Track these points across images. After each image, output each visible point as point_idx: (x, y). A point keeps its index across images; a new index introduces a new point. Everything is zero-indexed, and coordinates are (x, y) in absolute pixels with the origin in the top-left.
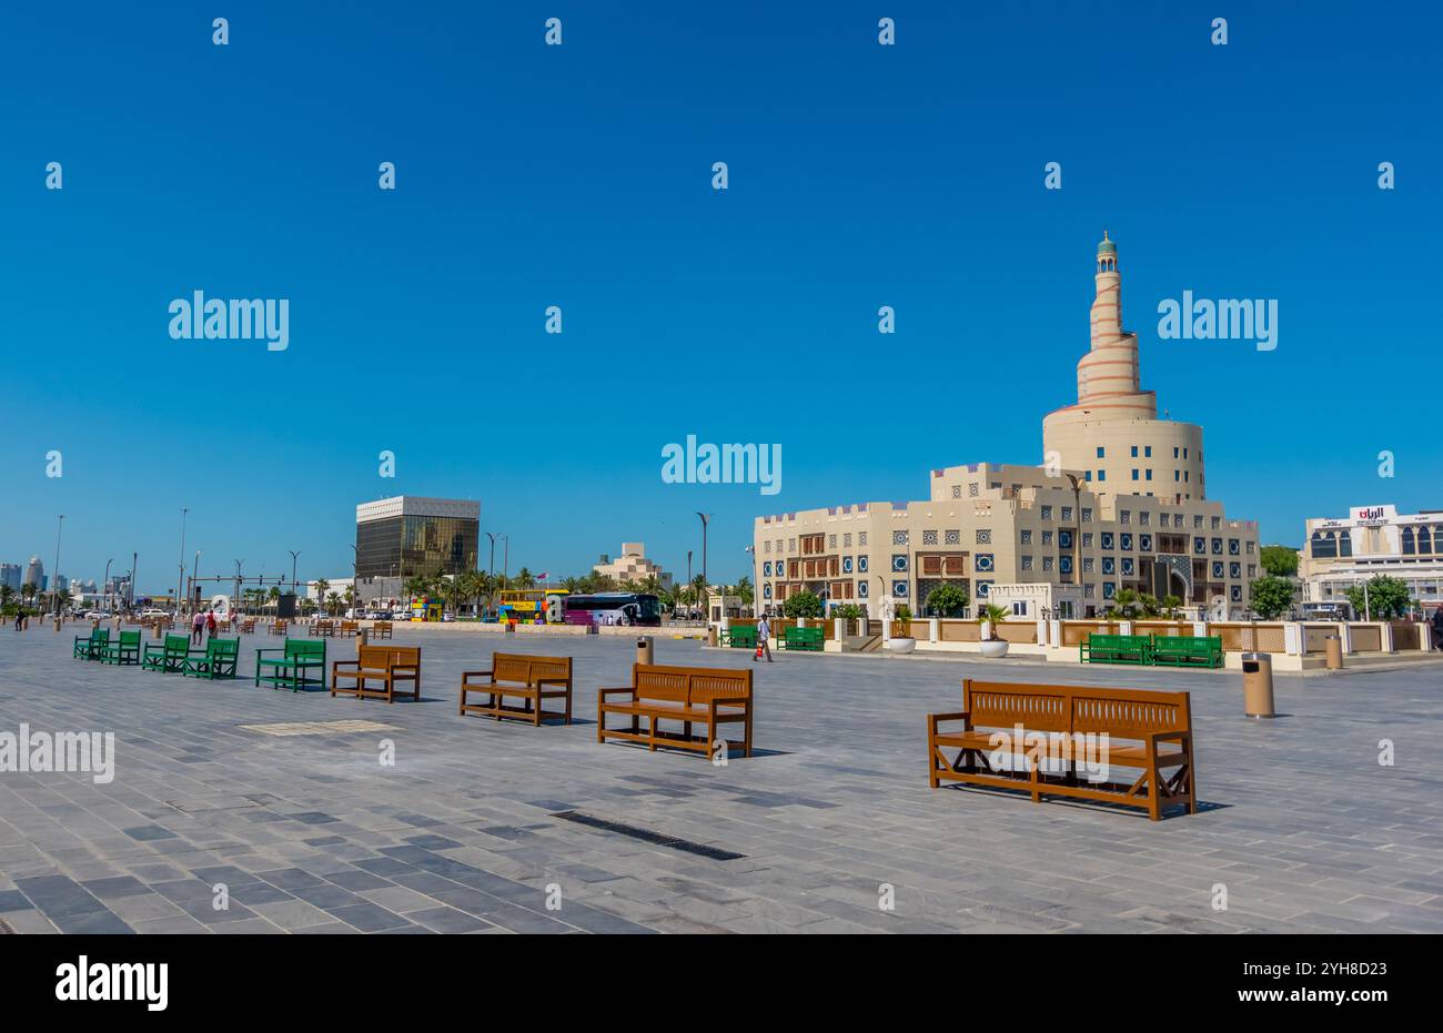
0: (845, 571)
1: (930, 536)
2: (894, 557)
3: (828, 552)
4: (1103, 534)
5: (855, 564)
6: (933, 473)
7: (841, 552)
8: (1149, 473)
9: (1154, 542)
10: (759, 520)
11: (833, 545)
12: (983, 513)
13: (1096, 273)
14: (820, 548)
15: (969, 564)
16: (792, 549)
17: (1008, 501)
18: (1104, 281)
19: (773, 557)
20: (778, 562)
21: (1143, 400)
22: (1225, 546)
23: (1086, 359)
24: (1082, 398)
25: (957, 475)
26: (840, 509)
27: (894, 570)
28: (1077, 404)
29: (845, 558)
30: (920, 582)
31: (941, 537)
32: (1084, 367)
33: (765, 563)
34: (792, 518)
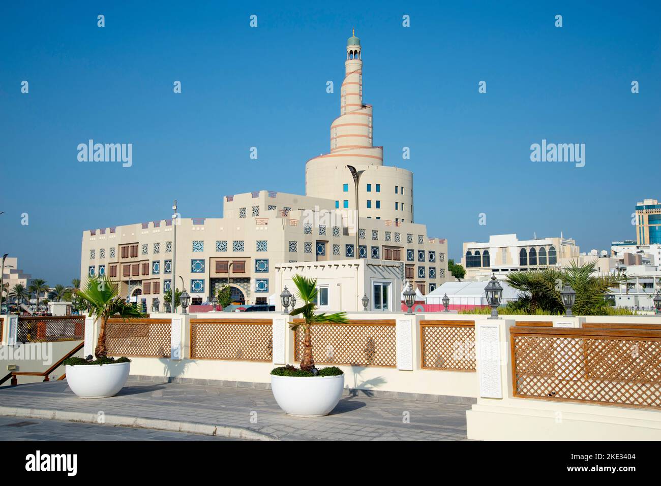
0: (153, 273)
1: (221, 246)
2: (193, 261)
3: (141, 257)
4: (347, 246)
5: (162, 266)
6: (225, 198)
7: (151, 257)
8: (378, 203)
9: (381, 252)
10: (87, 234)
11: (145, 252)
12: (262, 228)
13: (346, 60)
14: (135, 255)
15: (250, 267)
16: (112, 255)
17: (280, 220)
18: (352, 65)
19: (97, 263)
20: (100, 266)
21: (376, 152)
22: (427, 256)
23: (337, 122)
24: (333, 149)
25: (244, 200)
26: (151, 224)
27: (192, 271)
28: (330, 153)
29: (154, 262)
30: (213, 281)
31: (230, 246)
32: (336, 127)
33: (90, 267)
34: (112, 231)
